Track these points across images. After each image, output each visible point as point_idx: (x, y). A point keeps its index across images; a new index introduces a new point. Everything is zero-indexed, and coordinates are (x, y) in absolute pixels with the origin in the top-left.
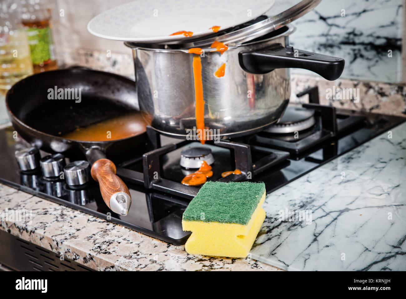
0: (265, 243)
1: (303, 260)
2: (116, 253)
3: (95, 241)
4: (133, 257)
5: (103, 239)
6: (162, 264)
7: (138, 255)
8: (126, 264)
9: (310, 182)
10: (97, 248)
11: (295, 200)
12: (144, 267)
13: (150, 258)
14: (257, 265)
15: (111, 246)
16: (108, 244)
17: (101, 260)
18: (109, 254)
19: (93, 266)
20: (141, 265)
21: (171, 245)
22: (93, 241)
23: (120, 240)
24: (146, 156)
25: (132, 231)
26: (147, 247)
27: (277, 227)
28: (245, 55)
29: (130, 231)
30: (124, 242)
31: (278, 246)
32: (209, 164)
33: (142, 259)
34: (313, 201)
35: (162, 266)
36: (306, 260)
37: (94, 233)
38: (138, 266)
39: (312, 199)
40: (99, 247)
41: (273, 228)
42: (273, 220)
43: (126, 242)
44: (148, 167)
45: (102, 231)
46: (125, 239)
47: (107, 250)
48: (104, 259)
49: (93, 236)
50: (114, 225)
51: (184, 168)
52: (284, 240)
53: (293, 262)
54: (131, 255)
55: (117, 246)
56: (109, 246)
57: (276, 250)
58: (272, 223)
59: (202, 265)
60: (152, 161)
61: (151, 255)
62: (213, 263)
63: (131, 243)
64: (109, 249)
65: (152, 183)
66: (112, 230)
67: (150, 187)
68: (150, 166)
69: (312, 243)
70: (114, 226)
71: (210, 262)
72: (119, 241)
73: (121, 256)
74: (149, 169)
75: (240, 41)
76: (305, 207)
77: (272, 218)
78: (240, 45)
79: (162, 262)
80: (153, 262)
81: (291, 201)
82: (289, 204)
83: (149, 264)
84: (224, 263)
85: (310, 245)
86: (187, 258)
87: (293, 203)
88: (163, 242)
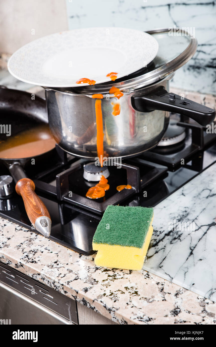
0: (154, 256)
1: (183, 273)
2: (41, 262)
3: (23, 250)
4: (54, 266)
5: (29, 248)
6: (77, 273)
7: (58, 264)
8: (50, 273)
9: (184, 196)
10: (26, 257)
11: (174, 213)
12: (64, 277)
13: (67, 267)
14: (149, 275)
15: (36, 254)
16: (34, 253)
17: (29, 268)
18: (36, 263)
19: (23, 271)
20: (61, 274)
21: (82, 255)
22: (21, 250)
23: (43, 249)
24: (59, 177)
25: (51, 241)
26: (64, 256)
27: (162, 240)
28: (136, 99)
29: (49, 240)
30: (45, 252)
31: (164, 259)
32: (106, 177)
33: (61, 268)
34: (188, 214)
35: (77, 276)
36: (185, 273)
37: (21, 243)
38: (59, 275)
39: (187, 212)
40: (27, 256)
41: (159, 241)
42: (158, 233)
43: (47, 251)
44: (60, 185)
45: (27, 240)
46: (46, 248)
47: (33, 259)
48: (32, 267)
49: (21, 245)
50: (36, 234)
51: (87, 181)
52: (168, 253)
53: (176, 275)
54: (53, 265)
55: (41, 255)
56: (35, 255)
57: (162, 263)
58: (158, 236)
59: (107, 275)
60: (63, 180)
61: (67, 264)
62: (116, 273)
63: (52, 252)
64: (35, 258)
65: (63, 196)
66: (35, 239)
67: (62, 200)
68: (61, 184)
69: (189, 256)
70: (36, 236)
71: (113, 273)
72: (42, 251)
73: (44, 265)
74: (61, 186)
75: (132, 88)
76: (182, 220)
77: (158, 231)
78: (133, 91)
79: (77, 272)
80: (70, 272)
81: (171, 214)
82: (170, 217)
83: (67, 273)
84: (124, 273)
85: (188, 258)
86: (95, 268)
87: (173, 216)
88: (76, 252)
